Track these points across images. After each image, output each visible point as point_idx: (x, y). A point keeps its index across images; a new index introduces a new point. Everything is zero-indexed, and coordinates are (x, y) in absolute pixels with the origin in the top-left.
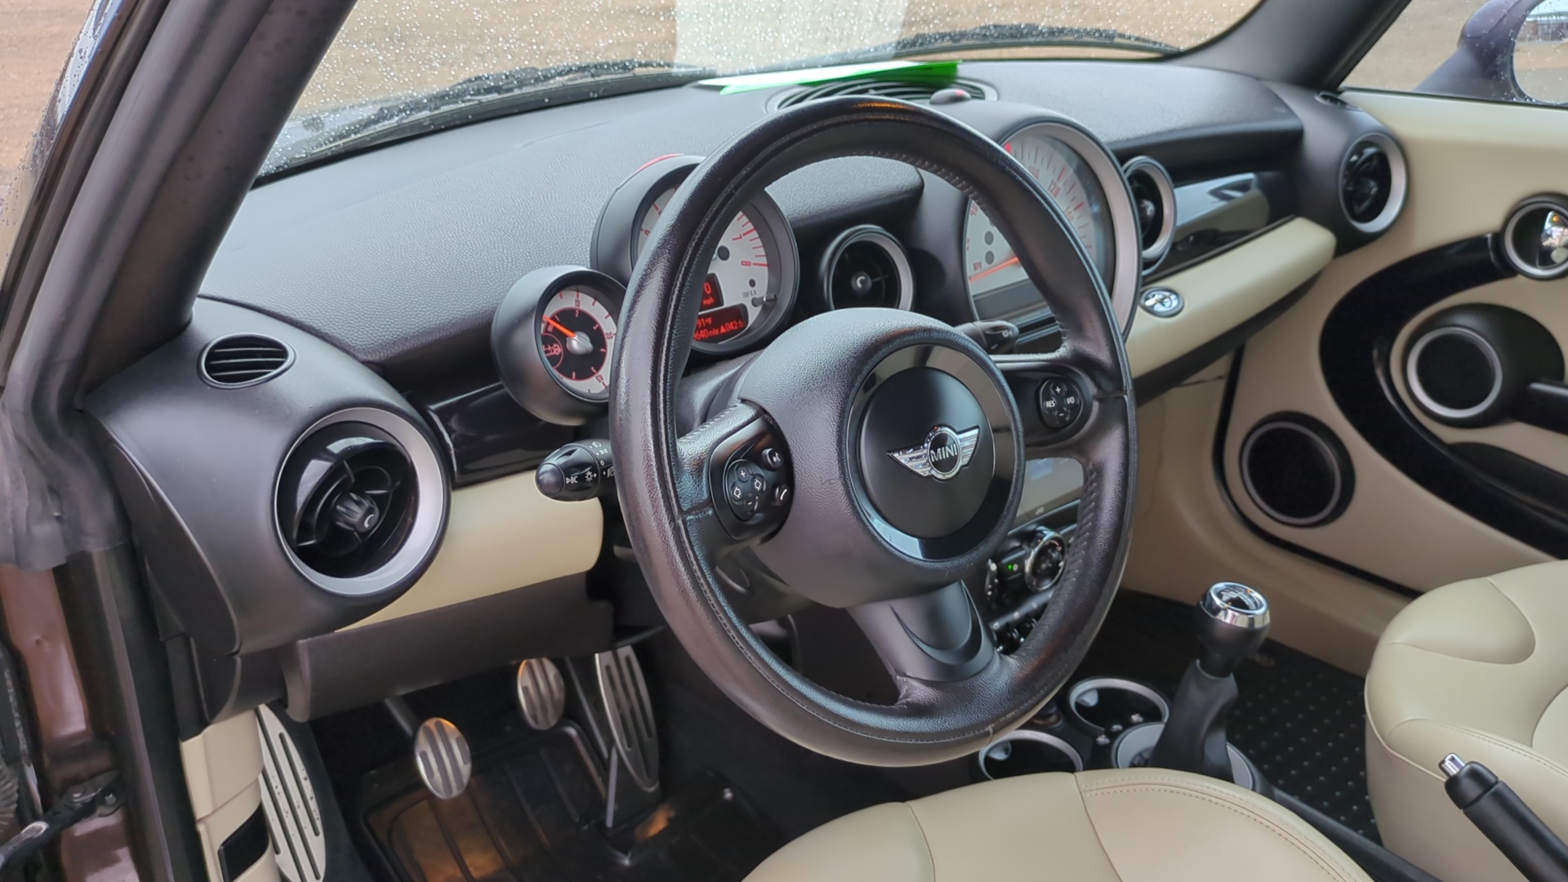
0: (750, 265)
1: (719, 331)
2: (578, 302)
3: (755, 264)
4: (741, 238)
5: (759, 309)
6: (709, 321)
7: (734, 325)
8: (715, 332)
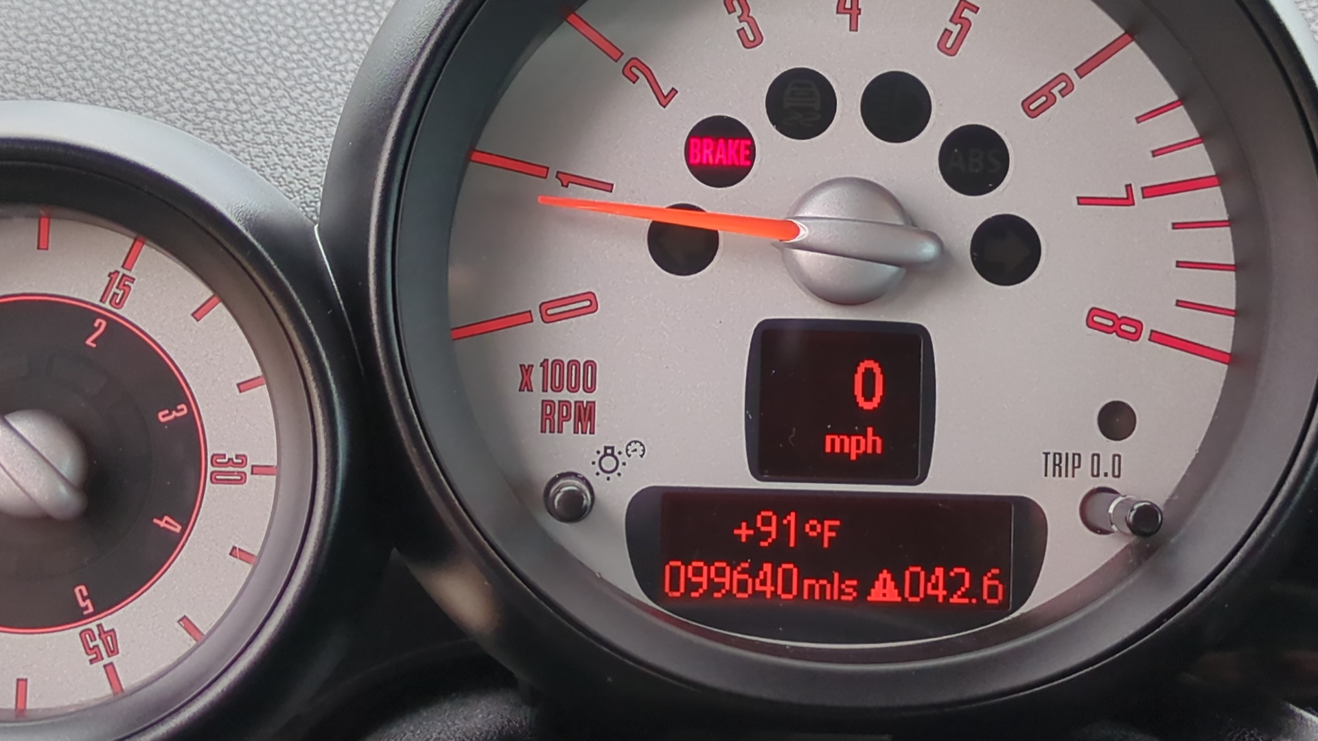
0: (1135, 337)
1: (864, 590)
2: (120, 283)
3: (1158, 338)
4: (1128, 201)
5: (1108, 548)
6: (827, 531)
7: (952, 585)
8: (842, 589)
